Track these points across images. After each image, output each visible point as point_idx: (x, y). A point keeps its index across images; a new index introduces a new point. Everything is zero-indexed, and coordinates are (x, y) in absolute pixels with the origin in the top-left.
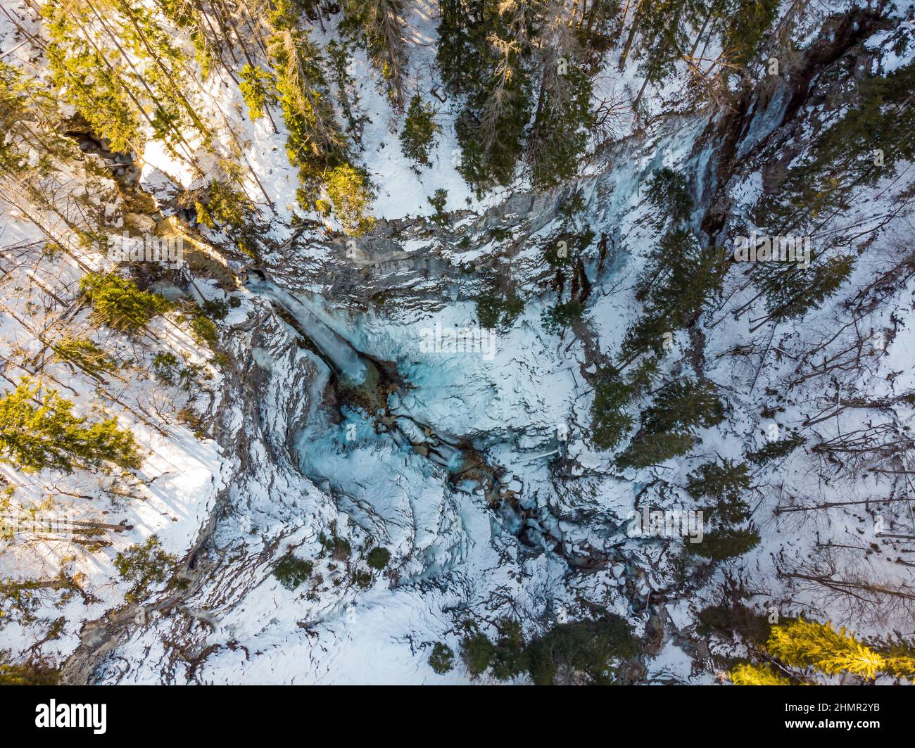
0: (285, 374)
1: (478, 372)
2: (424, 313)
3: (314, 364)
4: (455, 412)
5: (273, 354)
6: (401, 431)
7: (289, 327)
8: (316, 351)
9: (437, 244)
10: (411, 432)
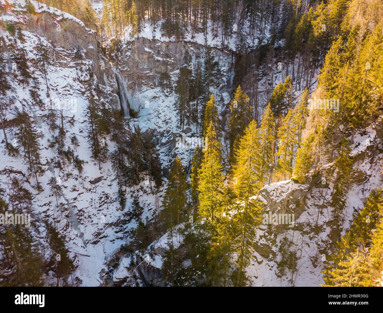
0: (109, 90)
1: (156, 108)
2: (149, 88)
3: (117, 101)
4: (147, 126)
5: (109, 83)
6: (129, 125)
7: (116, 82)
8: (120, 98)
9: (153, 52)
10: (132, 126)
